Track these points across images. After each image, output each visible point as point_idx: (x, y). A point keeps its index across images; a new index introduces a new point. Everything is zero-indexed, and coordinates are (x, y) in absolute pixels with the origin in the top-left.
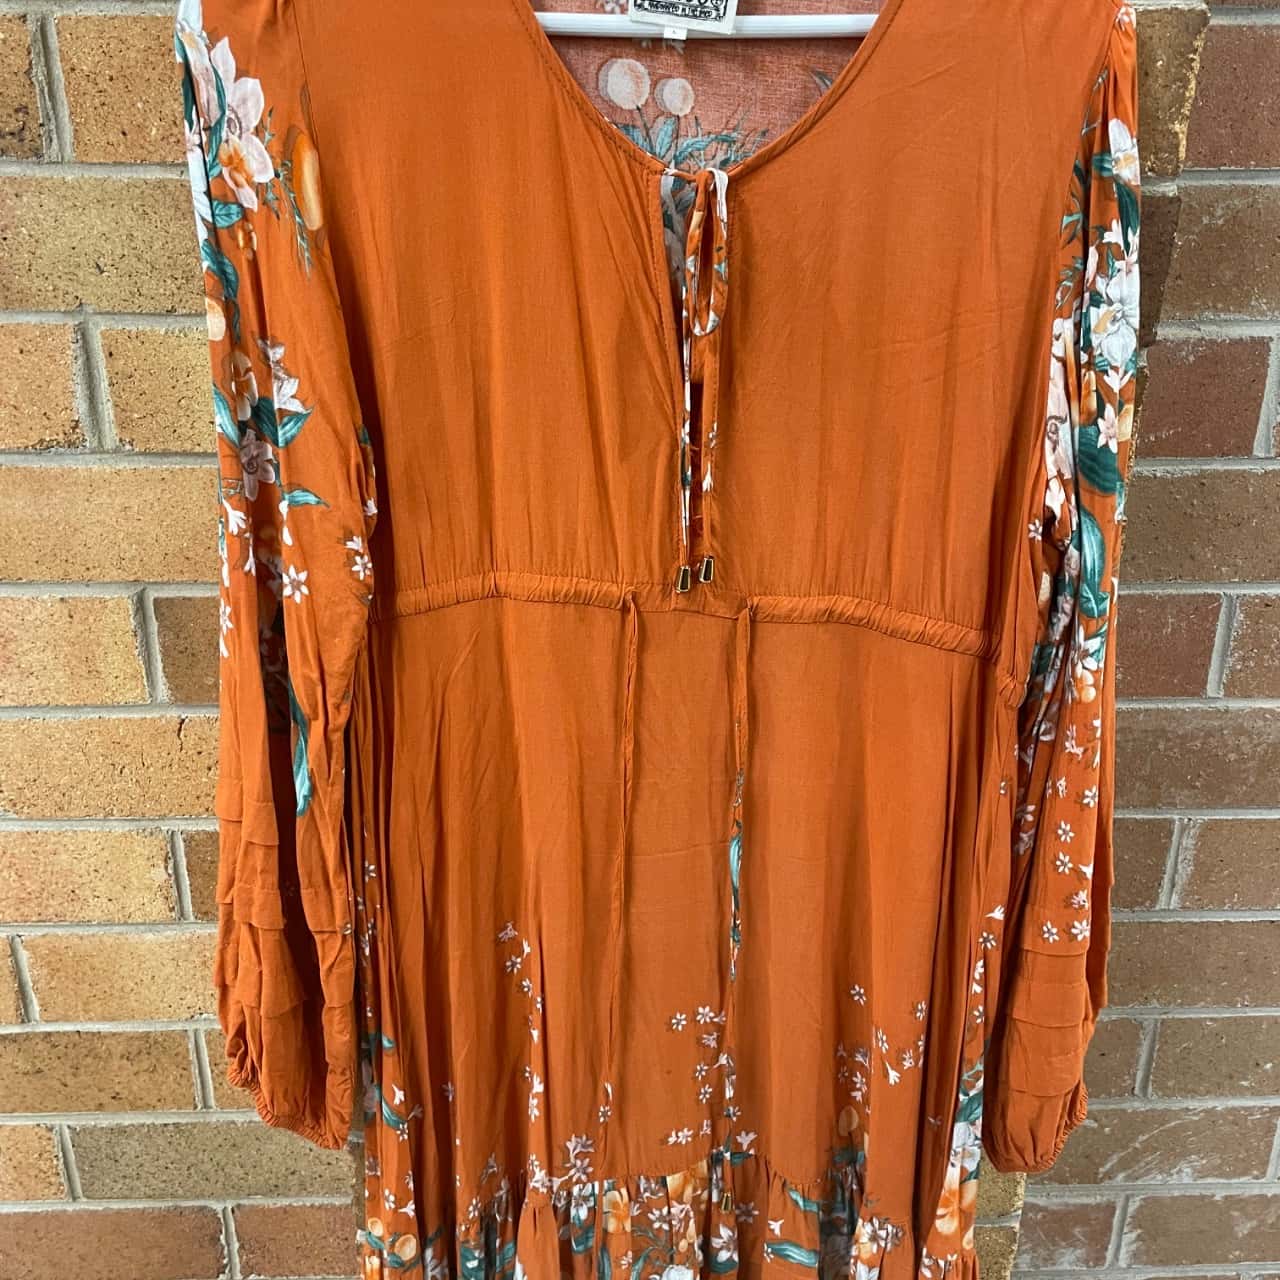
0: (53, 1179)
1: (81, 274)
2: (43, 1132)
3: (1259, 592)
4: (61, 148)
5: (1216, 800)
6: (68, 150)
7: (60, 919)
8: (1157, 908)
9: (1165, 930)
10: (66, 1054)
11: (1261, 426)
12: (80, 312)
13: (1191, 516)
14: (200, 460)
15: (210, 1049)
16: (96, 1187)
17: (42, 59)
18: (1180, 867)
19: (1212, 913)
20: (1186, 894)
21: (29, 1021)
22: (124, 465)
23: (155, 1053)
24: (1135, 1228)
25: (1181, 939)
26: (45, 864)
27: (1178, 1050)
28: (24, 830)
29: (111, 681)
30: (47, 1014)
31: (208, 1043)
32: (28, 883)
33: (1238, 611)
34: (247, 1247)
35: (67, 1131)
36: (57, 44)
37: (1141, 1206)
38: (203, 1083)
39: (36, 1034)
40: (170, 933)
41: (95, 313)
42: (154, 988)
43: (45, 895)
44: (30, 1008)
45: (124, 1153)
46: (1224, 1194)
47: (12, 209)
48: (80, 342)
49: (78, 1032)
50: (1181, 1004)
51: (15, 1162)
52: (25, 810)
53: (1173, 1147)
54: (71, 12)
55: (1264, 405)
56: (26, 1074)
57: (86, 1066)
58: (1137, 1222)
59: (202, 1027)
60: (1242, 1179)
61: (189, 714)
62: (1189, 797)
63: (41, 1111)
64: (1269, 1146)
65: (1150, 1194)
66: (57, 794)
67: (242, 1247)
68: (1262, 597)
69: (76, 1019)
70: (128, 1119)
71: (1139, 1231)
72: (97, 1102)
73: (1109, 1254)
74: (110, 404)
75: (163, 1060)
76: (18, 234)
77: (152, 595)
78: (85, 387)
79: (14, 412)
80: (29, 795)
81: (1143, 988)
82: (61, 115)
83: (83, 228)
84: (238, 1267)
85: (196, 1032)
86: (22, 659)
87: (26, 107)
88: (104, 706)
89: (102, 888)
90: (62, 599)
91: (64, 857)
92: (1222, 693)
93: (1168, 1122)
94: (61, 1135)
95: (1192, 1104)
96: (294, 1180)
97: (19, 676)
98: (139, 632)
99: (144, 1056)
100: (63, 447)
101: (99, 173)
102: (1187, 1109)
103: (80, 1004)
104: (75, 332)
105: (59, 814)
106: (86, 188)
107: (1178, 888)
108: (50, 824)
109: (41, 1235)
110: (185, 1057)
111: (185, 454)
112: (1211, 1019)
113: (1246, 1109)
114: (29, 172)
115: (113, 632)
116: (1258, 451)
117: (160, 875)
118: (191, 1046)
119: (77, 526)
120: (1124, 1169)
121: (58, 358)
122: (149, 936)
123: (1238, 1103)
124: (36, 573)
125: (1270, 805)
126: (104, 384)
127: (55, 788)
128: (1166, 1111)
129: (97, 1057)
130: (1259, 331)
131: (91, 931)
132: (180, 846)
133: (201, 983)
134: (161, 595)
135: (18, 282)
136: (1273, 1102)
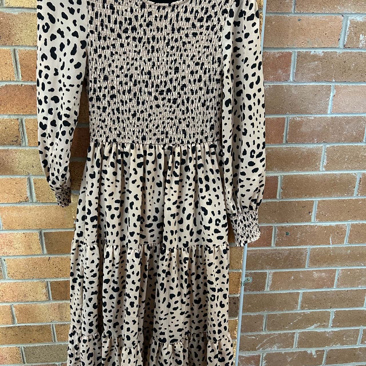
0: (19, 359)
2: (17, 348)
5: (276, 268)
6: (27, 144)
7: (22, 301)
8: (265, 290)
9: (267, 295)
10: (23, 331)
11: (278, 192)
12: (29, 175)
14: (54, 204)
15: (56, 328)
16: (29, 360)
17: (22, 127)
18: (269, 282)
19: (277, 291)
20: (271, 287)
21: (15, 324)
22: (38, 205)
23: (43, 329)
25: (271, 297)
26: (19, 289)
27: (272, 321)
28: (15, 282)
29: (34, 250)
30: (18, 322)
32: (15, 293)
33: (277, 229)
35: (23, 348)
36: (25, 124)
37: (266, 355)
38: (54, 336)
39: (16, 326)
40: (47, 303)
41: (32, 175)
42: (43, 315)
43: (19, 296)
44: (15, 321)
45: (36, 352)
46: (284, 352)
47: (15, 155)
48: (29, 181)
49: (26, 326)
50: (272, 311)
51: (11, 355)
52: (15, 278)
53: (272, 342)
54: (28, 118)
55: (278, 189)
56: (14, 335)
57: (28, 333)
58: (265, 359)
59: (54, 324)
60: (288, 349)
61: (51, 256)
62: (270, 267)
63: (17, 343)
64: (293, 341)
65: (268, 352)
68: (281, 226)
69: (25, 323)
70: (37, 345)
71: (266, 361)
72: (30, 341)
74: (35, 193)
75: (45, 331)
76: (16, 160)
77: (43, 232)
78: (29, 190)
79: (14, 195)
80: (16, 274)
81: (263, 308)
82: (25, 137)
83: (30, 159)
85: (53, 325)
86: (15, 246)
87: (18, 136)
88: (32, 255)
89: (32, 294)
90: (24, 233)
91: (23, 287)
92: (275, 246)
93: (271, 336)
94: (21, 349)
95: (276, 332)
97: (14, 249)
98: (40, 240)
99: (41, 331)
100: (24, 202)
102: (275, 334)
103: (26, 319)
104: (28, 179)
105: (22, 278)
106: (31, 151)
107: (269, 286)
108: (20, 280)
110: (50, 330)
111: (51, 203)
112: (278, 314)
114: (18, 148)
115: (35, 240)
117: (44, 291)
118: (51, 328)
119: (28, 218)
120: (262, 347)
121: (24, 185)
122: (42, 304)
123: (286, 332)
124: (18, 228)
125: (288, 268)
126: (34, 189)
127: (22, 272)
128: (270, 334)
129: (30, 331)
130: (276, 175)
131: (29, 303)
132: (49, 284)
133: (54, 314)
134: (45, 231)
135: (16, 170)
136: (294, 331)
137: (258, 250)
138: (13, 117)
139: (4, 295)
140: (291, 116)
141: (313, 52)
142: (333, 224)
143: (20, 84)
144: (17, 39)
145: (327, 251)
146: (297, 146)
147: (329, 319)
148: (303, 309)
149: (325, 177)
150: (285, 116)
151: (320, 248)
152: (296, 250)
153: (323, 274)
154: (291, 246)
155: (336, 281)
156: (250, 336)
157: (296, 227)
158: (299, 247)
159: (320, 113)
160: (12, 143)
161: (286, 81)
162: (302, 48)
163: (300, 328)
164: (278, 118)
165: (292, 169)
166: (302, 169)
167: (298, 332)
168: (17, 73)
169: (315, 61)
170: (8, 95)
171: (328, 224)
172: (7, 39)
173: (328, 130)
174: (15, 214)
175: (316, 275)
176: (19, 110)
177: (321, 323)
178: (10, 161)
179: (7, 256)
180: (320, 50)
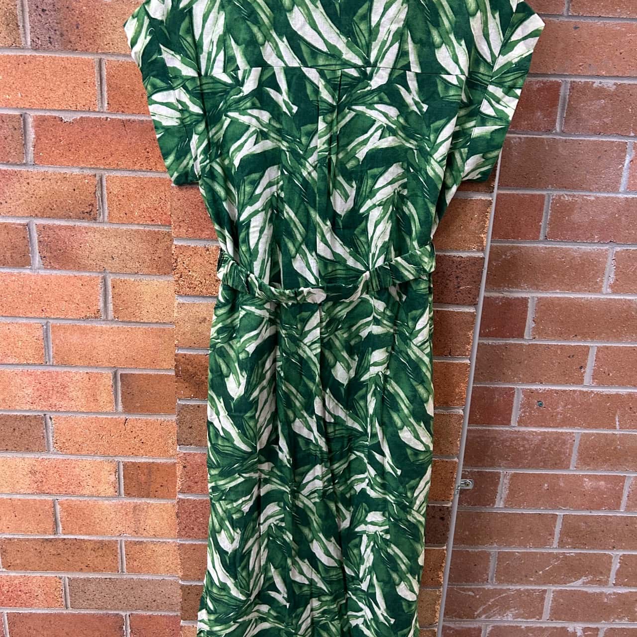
0: (59, 600)
1: (106, 260)
2: (57, 579)
3: (529, 387)
4: (103, 218)
5: (517, 466)
6: (106, 218)
7: (73, 493)
8: (495, 507)
9: (499, 516)
10: (70, 548)
11: (527, 328)
12: (104, 272)
13: (503, 359)
14: (142, 325)
15: (126, 548)
16: (76, 603)
17: (100, 189)
18: (503, 490)
19: (516, 510)
20: (506, 501)
21: (57, 534)
22: (115, 326)
23: (105, 549)
25: (505, 520)
26: (70, 472)
27: (505, 565)
28: (64, 458)
29: (101, 403)
30: (64, 531)
31: (125, 545)
32: (63, 479)
33: (522, 394)
34: (133, 632)
35: (67, 579)
36: (106, 184)
37: (491, 631)
38: (122, 562)
39: (59, 539)
40: (114, 501)
41: (110, 273)
42: (106, 523)
43: (69, 484)
44: (58, 528)
45: (88, 590)
46: (525, 626)
47: (85, 237)
48: (103, 282)
49: (76, 539)
50: (506, 546)
51: (45, 592)
52: (65, 451)
53: (504, 604)
54: (111, 174)
55: (527, 321)
56: (54, 555)
57: (78, 553)
59: (124, 539)
60: (532, 620)
61: (129, 417)
62: (506, 464)
63: (58, 571)
64: (543, 606)
65: (495, 624)
67: (131, 631)
68: (530, 390)
69: (75, 534)
70: (91, 576)
72: (80, 568)
74: (112, 304)
75: (107, 552)
76: (85, 245)
77: (120, 372)
78: (103, 298)
79: (77, 306)
80: (67, 445)
81: (491, 539)
82: (105, 207)
83: (108, 244)
85: (121, 540)
86: (71, 394)
87: (93, 204)
88: (98, 413)
89: (90, 482)
90: (87, 373)
91: (77, 469)
92: (517, 424)
93: (502, 594)
94: (64, 581)
95: (511, 587)
96: (155, 604)
97: (68, 401)
98: (114, 386)
99: (100, 550)
100: (93, 318)
101: (115, 226)
102: (509, 589)
103: (77, 528)
104: (102, 279)
105: (77, 452)
106: (111, 231)
107: (503, 499)
108: (74, 456)
109: (52, 623)
110: (116, 551)
111: (137, 322)
112: (518, 552)
113: (533, 590)
114: (91, 225)
115: (104, 386)
116: (526, 337)
117: (113, 478)
118: (119, 547)
119: (96, 346)
120: (485, 613)
121: (95, 288)
122: (106, 502)
123: (529, 587)
124: (78, 363)
125: (537, 468)
126: (110, 297)
127: (77, 443)
128: (501, 589)
129: (82, 549)
130: (524, 295)
131: (85, 499)
132: (121, 467)
133: (124, 521)
134: (124, 372)
135: (83, 262)
136: (544, 588)
137: (486, 430)
138: (89, 171)
139: (44, 481)
140: (555, 193)
141: (597, 83)
142: (623, 391)
143: (104, 116)
144: (106, 43)
145: (610, 440)
146: (564, 247)
147: (610, 570)
148: (562, 547)
149: (610, 304)
150: (544, 193)
151: (597, 433)
152: (555, 436)
153: (602, 483)
154: (546, 427)
155: (625, 498)
156: (464, 590)
157: (557, 392)
158: (560, 430)
159: (605, 191)
160: (81, 216)
161: (548, 131)
162: (579, 76)
163: (556, 583)
164: (533, 195)
165: (553, 287)
166: (571, 288)
167: (551, 589)
168: (101, 98)
169: (600, 99)
170: (84, 134)
171: (613, 391)
172: (91, 41)
173: (619, 220)
174: (75, 339)
175: (588, 484)
176: (98, 160)
177: (595, 576)
178: (76, 245)
179: (56, 411)
180: (609, 81)
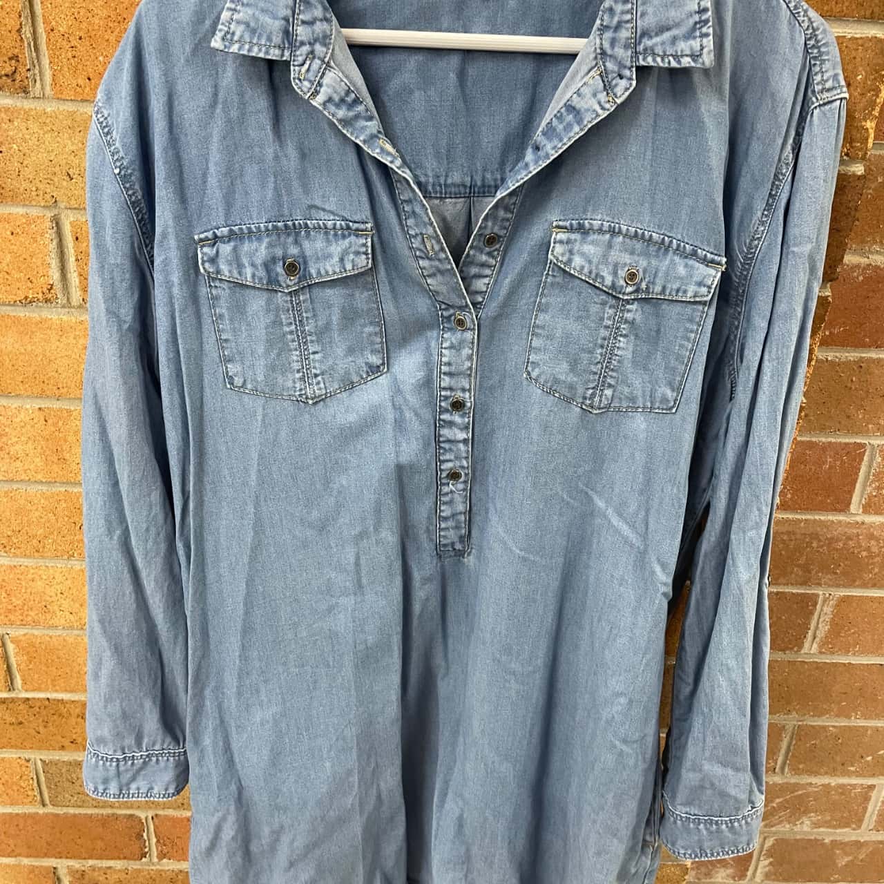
0: (30, 793)
1: (56, 179)
2: (23, 762)
4: (43, 88)
5: (851, 584)
6: (48, 88)
7: (36, 623)
8: (802, 652)
9: (806, 666)
10: (39, 713)
12: (55, 207)
13: (851, 388)
16: (58, 799)
17: (30, 21)
18: (820, 626)
19: (840, 657)
20: (823, 644)
21: (14, 690)
24: (768, 857)
25: (817, 673)
26: (26, 588)
27: (808, 745)
28: (12, 564)
29: (74, 466)
30: (26, 686)
32: (14, 600)
33: (878, 456)
34: (162, 841)
35: (39, 763)
36: (41, 11)
37: (774, 845)
39: (18, 698)
41: (66, 208)
43: (26, 607)
44: (15, 681)
45: (78, 778)
46: (831, 839)
47: (6, 130)
48: (55, 228)
49: (48, 699)
50: (813, 716)
52: (13, 551)
53: (799, 807)
56: (12, 724)
57: (54, 721)
58: (770, 854)
60: (845, 830)
62: (831, 580)
63: (21, 748)
64: (865, 809)
65: (781, 836)
66: (35, 541)
67: (158, 841)
69: (46, 690)
70: (82, 756)
71: (771, 860)
72: (61, 744)
73: (749, 873)
74: (75, 274)
76: (11, 148)
78: (58, 260)
79: (7, 276)
80: (15, 541)
81: (788, 704)
82: (43, 63)
83: (58, 147)
84: (155, 854)
86: (12, 449)
87: (17, 57)
88: (69, 483)
89: (66, 604)
90: (40, 409)
92: (861, 510)
93: (797, 791)
94: (35, 764)
95: (814, 780)
97: (8, 460)
100: (42, 302)
101: (70, 107)
102: (811, 784)
103: (49, 680)
104: (52, 222)
105: (36, 554)
106: (61, 117)
107: (817, 639)
108: (30, 560)
109: (21, 827)
112: (833, 726)
113: (850, 785)
114: (19, 104)
119: (53, 358)
121: (39, 239)
123: (846, 781)
124: (22, 390)
128: (797, 784)
129: (60, 715)
135: (11, 183)
136: (870, 781)
174: (10, 342)
